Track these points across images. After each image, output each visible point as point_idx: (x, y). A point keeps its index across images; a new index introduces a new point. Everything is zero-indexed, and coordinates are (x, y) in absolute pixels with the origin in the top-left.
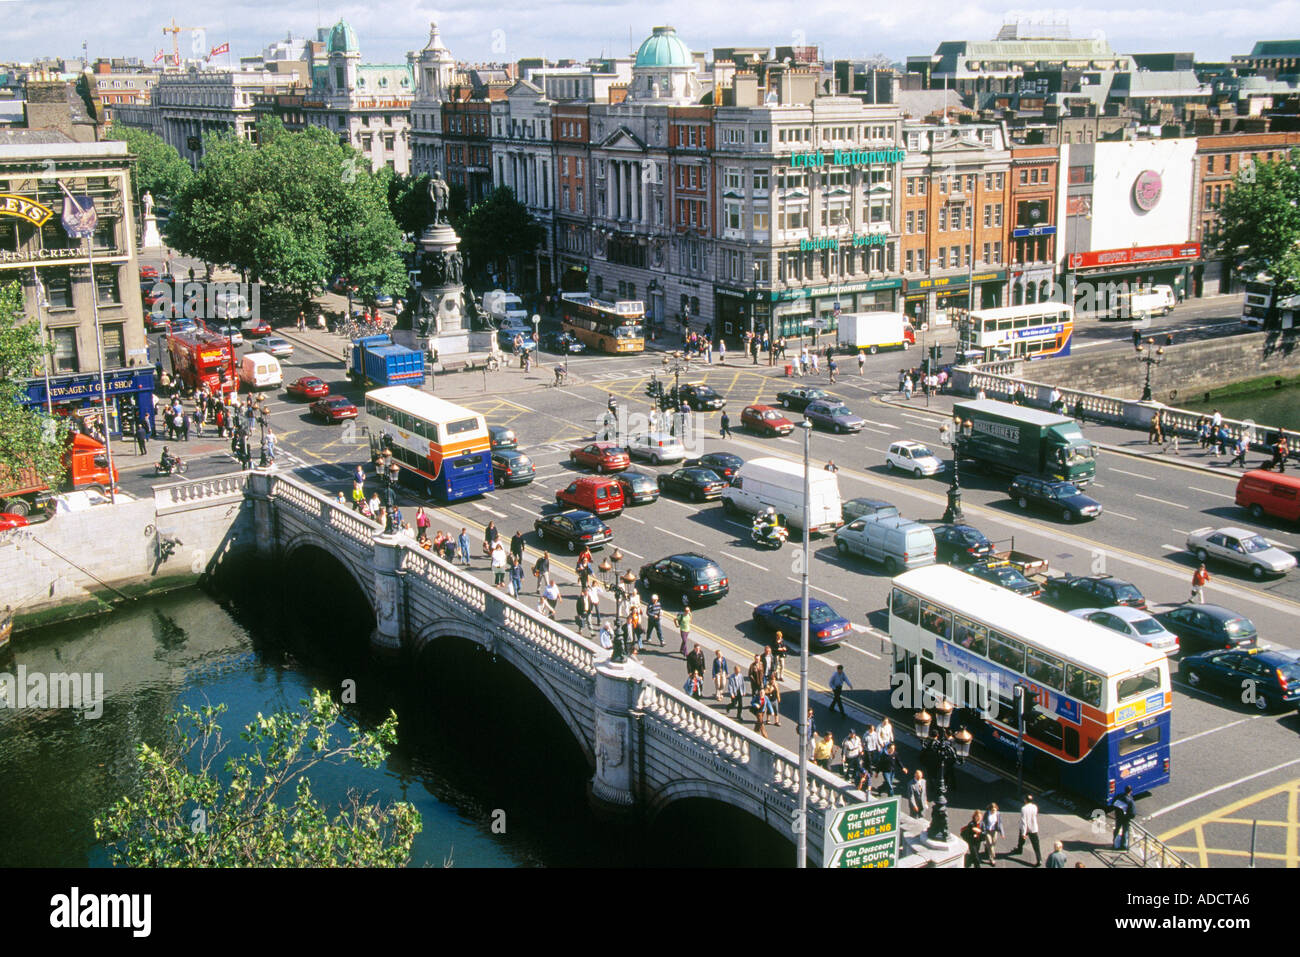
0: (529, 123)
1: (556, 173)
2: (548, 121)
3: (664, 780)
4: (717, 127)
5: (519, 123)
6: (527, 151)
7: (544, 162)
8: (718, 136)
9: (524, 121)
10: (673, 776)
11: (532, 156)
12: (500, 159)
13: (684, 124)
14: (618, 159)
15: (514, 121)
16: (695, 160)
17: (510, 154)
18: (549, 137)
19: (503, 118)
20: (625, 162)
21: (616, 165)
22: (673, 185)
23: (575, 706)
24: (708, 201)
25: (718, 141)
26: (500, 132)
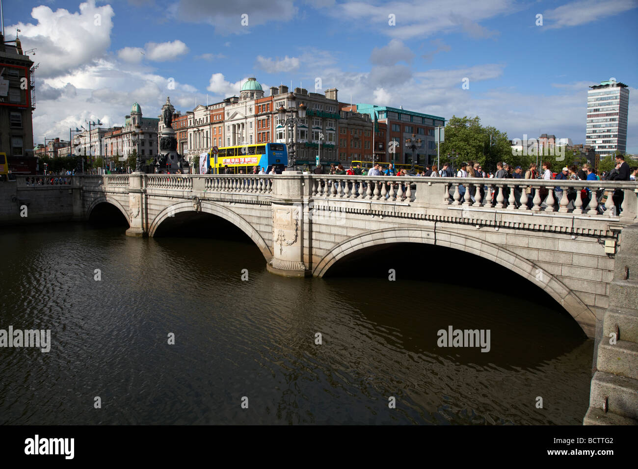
0: (202, 119)
1: (211, 134)
2: (209, 116)
3: (329, 246)
4: (274, 102)
5: (198, 120)
6: (201, 128)
7: (207, 132)
8: (274, 106)
9: (200, 119)
10: (338, 240)
11: (202, 130)
12: (191, 134)
13: (261, 104)
14: (235, 123)
15: (196, 120)
16: (265, 117)
17: (194, 131)
18: (209, 122)
19: (192, 120)
20: (238, 124)
21: (234, 126)
22: (256, 128)
23: (255, 220)
24: (270, 131)
25: (274, 107)
26: (191, 124)
